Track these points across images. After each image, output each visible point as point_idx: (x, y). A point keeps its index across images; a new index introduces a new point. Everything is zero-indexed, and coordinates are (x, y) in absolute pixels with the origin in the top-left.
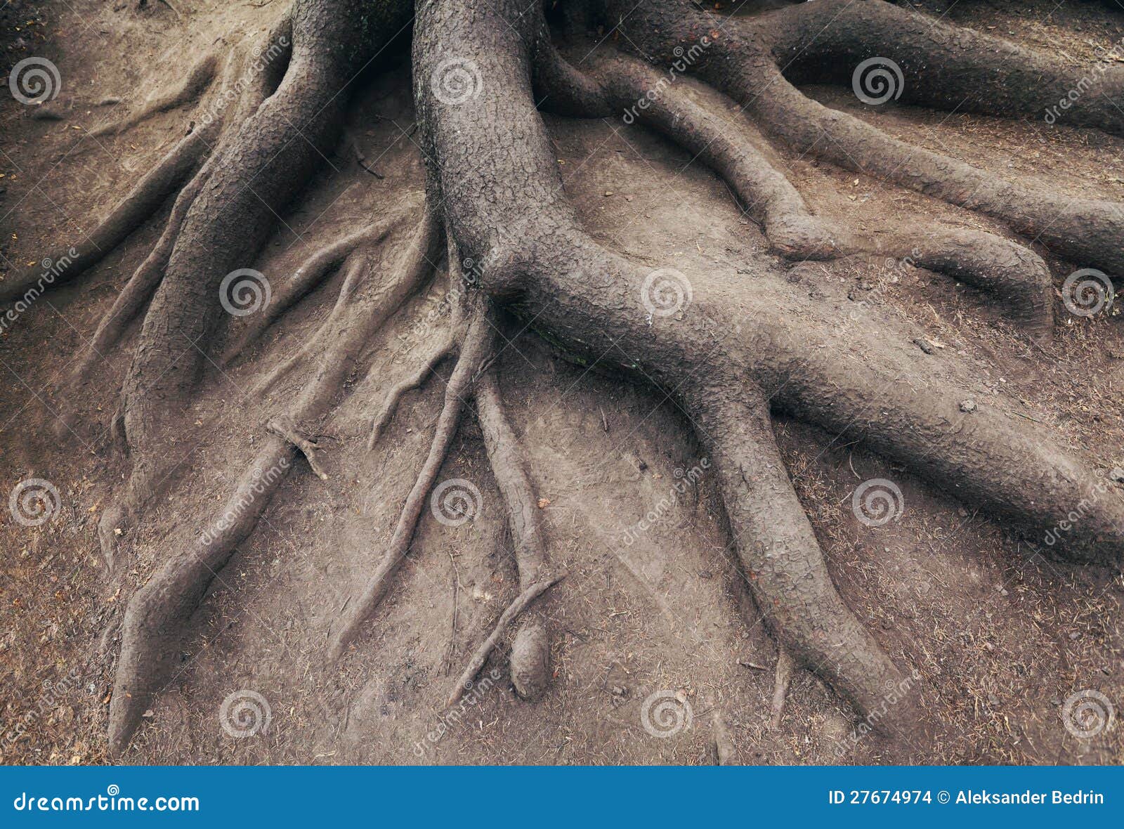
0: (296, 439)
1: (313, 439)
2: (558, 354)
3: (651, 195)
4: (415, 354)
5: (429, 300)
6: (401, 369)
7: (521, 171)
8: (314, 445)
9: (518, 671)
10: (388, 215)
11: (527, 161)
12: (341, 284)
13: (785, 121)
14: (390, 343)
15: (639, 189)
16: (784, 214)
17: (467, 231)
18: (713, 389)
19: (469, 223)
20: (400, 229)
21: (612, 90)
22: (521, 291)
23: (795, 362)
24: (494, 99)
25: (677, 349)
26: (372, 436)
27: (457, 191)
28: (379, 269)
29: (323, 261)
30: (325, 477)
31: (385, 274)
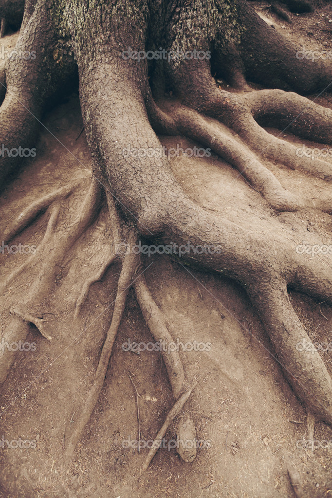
0: (31, 318)
1: (41, 316)
2: (174, 260)
3: (204, 175)
4: (94, 261)
5: (97, 229)
6: (88, 269)
7: (155, 165)
8: (42, 320)
9: (184, 450)
10: (70, 182)
11: (157, 160)
12: (47, 221)
13: (260, 143)
14: (79, 254)
15: (197, 172)
16: (274, 189)
17: (126, 198)
18: (266, 284)
19: (127, 194)
20: (77, 190)
21: (180, 123)
22: (161, 232)
23: (300, 267)
24: (134, 125)
25: (249, 264)
26: (76, 311)
27: (119, 175)
28: (69, 212)
29: (36, 209)
30: (50, 338)
31: (72, 215)
